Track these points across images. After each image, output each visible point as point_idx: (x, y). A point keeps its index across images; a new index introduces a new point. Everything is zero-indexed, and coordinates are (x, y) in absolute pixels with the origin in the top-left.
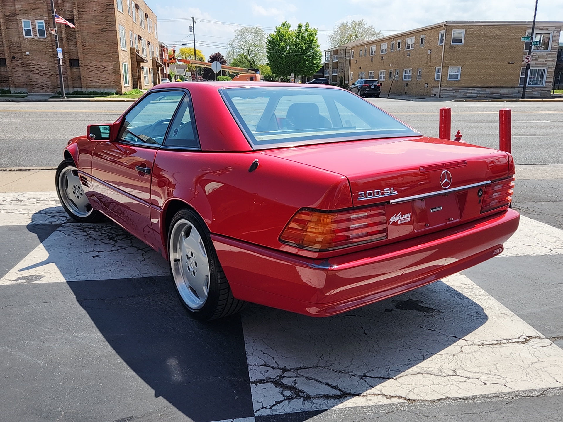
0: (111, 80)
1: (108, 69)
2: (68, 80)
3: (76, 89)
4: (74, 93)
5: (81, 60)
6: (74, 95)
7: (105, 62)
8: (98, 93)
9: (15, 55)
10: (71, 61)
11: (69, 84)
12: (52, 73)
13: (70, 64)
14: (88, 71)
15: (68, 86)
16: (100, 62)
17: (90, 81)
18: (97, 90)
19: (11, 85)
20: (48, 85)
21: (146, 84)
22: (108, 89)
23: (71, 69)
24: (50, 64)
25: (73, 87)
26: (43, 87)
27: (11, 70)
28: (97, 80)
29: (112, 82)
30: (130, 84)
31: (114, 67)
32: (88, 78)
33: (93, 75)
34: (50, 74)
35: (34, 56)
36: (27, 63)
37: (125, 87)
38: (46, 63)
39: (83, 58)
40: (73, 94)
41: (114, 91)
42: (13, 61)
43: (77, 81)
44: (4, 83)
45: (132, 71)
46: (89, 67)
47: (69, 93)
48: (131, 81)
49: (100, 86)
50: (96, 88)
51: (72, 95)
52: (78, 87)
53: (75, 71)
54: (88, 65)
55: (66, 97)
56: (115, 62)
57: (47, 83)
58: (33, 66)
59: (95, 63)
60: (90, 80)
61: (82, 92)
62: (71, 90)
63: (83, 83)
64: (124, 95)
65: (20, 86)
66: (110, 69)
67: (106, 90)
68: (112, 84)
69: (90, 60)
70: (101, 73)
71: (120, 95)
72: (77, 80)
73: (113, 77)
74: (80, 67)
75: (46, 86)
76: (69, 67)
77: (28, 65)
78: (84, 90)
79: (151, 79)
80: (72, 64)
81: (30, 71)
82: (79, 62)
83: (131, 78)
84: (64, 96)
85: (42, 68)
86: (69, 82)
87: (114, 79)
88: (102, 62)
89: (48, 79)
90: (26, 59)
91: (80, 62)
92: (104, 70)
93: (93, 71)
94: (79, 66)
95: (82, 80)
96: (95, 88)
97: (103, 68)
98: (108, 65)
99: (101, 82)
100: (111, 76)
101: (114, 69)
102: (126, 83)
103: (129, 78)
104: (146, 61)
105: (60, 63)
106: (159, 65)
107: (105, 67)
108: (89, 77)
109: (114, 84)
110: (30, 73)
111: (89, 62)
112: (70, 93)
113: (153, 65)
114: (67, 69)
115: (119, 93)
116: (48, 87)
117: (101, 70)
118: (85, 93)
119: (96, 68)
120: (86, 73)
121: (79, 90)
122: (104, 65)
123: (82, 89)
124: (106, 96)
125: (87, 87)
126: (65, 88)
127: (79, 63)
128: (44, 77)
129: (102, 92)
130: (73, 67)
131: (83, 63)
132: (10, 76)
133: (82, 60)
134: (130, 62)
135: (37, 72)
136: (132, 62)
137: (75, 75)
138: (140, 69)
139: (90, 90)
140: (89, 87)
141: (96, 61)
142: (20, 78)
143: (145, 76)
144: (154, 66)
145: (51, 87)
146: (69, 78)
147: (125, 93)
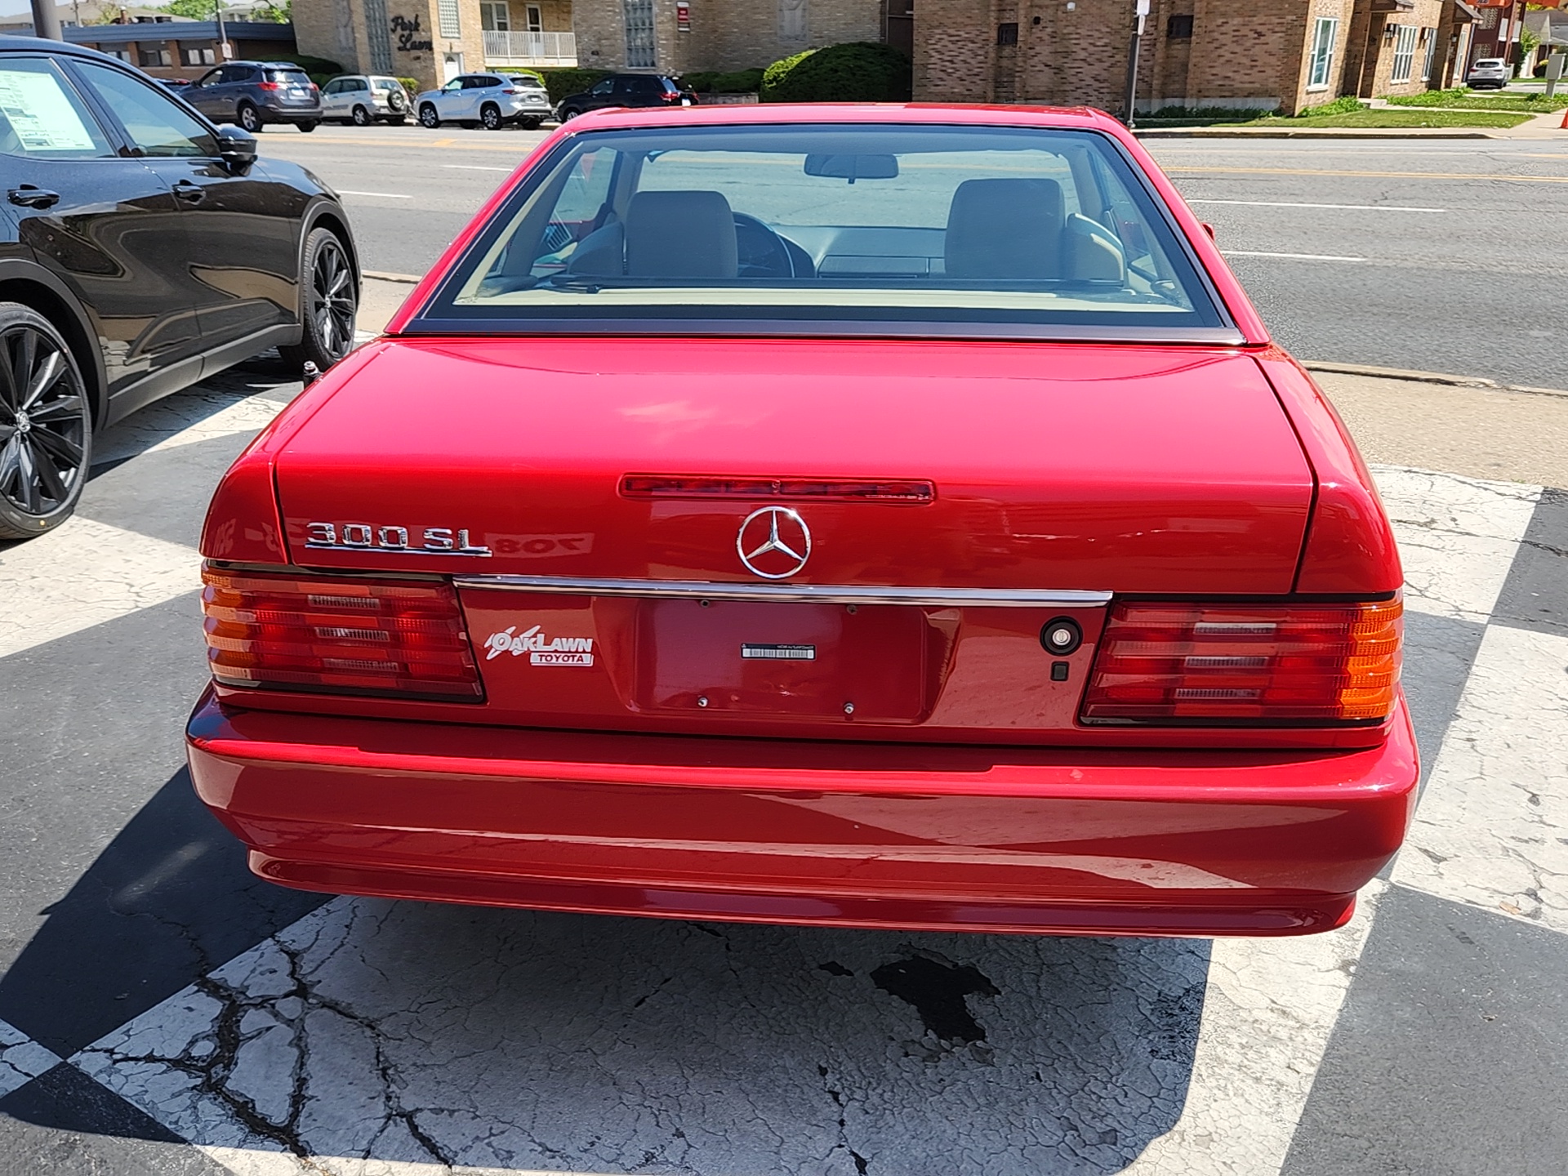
0: (1269, 72)
1: (1269, 41)
2: (1152, 76)
3: (1170, 102)
4: (1163, 113)
5: (1198, 16)
6: (1161, 120)
7: (1265, 18)
8: (1227, 111)
9: (1041, 11)
10: (1172, 21)
11: (1154, 86)
12: (1118, 57)
13: (1168, 31)
14: (1212, 46)
15: (1150, 92)
16: (1250, 19)
17: (1213, 78)
18: (1224, 104)
19: (1018, 95)
20: (1102, 90)
21: (1393, 82)
22: (1257, 99)
23: (1168, 45)
24: (1117, 32)
25: (1164, 97)
26: (1090, 98)
27: (1024, 55)
28: (1230, 74)
29: (1273, 80)
30: (1330, 85)
31: (1289, 32)
32: (1208, 70)
33: (1222, 60)
34: (1113, 60)
35: (1084, 12)
36: (1065, 31)
37: (1308, 93)
38: (1108, 30)
39: (1206, 10)
40: (1159, 114)
41: (1274, 104)
42: (1034, 30)
43: (1177, 78)
44: (1004, 90)
45: (1350, 41)
46: (1216, 35)
47: (1150, 112)
48: (1337, 75)
49: (1236, 91)
50: (1224, 97)
51: (1155, 120)
52: (1175, 94)
53: (1178, 49)
54: (1216, 28)
55: (1133, 126)
56: (1294, 18)
57: (1102, 85)
58: (1076, 39)
59: (1235, 22)
60: (1213, 75)
61: (1182, 108)
62: (1156, 105)
63: (1192, 85)
64: (1300, 116)
65: (1038, 96)
66: (1275, 40)
67: (1251, 103)
68: (1271, 84)
69: (1223, 15)
70: (1246, 53)
71: (1288, 117)
72: (1175, 77)
73: (1279, 63)
74: (1193, 38)
75: (1096, 93)
76: (1163, 39)
77: (1067, 37)
78: (1190, 104)
79: (1421, 61)
80: (1174, 29)
81: (1067, 54)
82: (1192, 22)
83: (1340, 64)
84: (1131, 121)
85: (1099, 44)
86: (1155, 82)
87: (1279, 68)
88: (1255, 19)
89: (1105, 75)
90: (1064, 23)
91: (1195, 22)
92: (1257, 41)
93: (1226, 48)
94: (1190, 34)
95: (1191, 75)
96: (1221, 97)
97: (1256, 35)
98: (1270, 27)
99: (1240, 80)
100: (1273, 60)
101: (1288, 37)
102: (1318, 80)
103: (1332, 65)
104: (1404, 6)
105: (1137, 30)
106: (1464, 16)
107: (1260, 34)
108: (1211, 64)
109: (1277, 85)
110: (1065, 60)
111: (1220, 21)
112: (1153, 113)
113: (1441, 19)
114: (1158, 45)
115: (1285, 111)
116: (1101, 96)
117: (1248, 44)
118: (1190, 112)
119: (1235, 39)
120: (1204, 54)
121: (1177, 102)
122: (1259, 29)
123: (1187, 100)
124: (1245, 122)
125: (1200, 94)
126: (1136, 98)
127: (1191, 26)
128: (1097, 69)
129: (1237, 108)
130: (1174, 38)
131: (1204, 25)
132: (1018, 69)
133: (1202, 15)
134: (1350, 14)
135: (1083, 55)
136: (1355, 12)
137: (1175, 60)
138: (1381, 35)
139: (1207, 103)
140: (1206, 94)
141: (1241, 15)
142: (1039, 75)
143: (1399, 53)
144: (1445, 20)
145: (1108, 97)
146: (1156, 70)
147: (1305, 110)
